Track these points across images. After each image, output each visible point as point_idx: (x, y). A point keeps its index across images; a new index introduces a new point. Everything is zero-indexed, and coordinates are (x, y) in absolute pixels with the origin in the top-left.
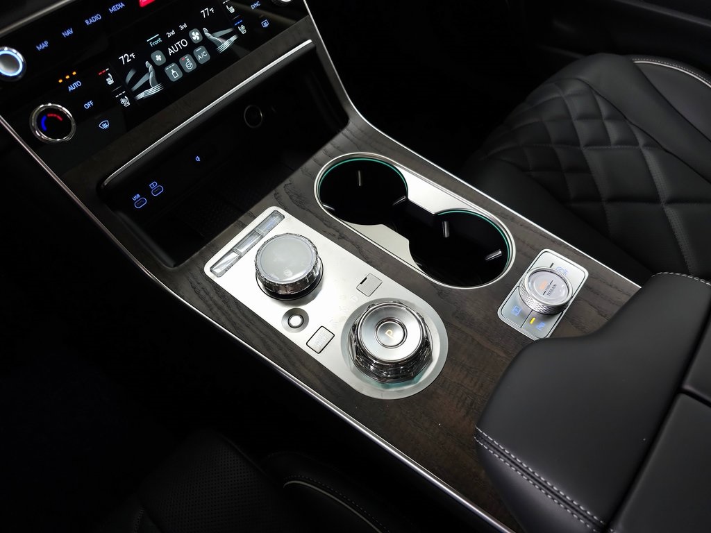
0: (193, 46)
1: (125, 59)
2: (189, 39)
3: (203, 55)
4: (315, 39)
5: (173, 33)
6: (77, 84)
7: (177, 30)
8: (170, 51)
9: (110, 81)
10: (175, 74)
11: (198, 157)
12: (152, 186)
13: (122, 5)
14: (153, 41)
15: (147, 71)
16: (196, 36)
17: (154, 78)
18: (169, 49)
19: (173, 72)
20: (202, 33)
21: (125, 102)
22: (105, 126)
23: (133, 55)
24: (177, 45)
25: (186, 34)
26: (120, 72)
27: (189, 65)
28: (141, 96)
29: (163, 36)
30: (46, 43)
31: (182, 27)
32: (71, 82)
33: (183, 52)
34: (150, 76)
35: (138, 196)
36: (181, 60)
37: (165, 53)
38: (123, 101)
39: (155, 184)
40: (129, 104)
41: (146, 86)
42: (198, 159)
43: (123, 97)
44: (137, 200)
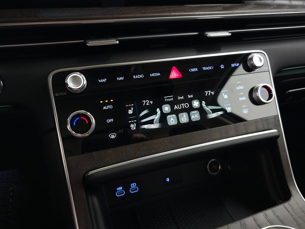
0: (191, 109)
1: (146, 103)
2: (191, 105)
3: (196, 116)
4: (279, 131)
5: (182, 98)
6: (110, 107)
7: (186, 97)
8: (176, 107)
9: (130, 112)
10: (172, 121)
11: (168, 179)
12: (132, 186)
13: (159, 74)
14: (167, 98)
15: (156, 113)
16: (196, 104)
17: (158, 119)
18: (176, 106)
19: (172, 119)
20: (201, 103)
21: (133, 127)
22: (113, 137)
23: (151, 102)
24: (182, 106)
25: (190, 101)
26: (139, 109)
27: (184, 118)
28: (146, 126)
29: (175, 98)
30: (105, 80)
31: (189, 96)
32: (106, 104)
33: (183, 110)
34: (157, 117)
35: (121, 188)
36: (180, 115)
37: (172, 107)
38: (132, 126)
39: (134, 185)
40: (135, 128)
41: (151, 122)
42: (168, 180)
43: (133, 123)
44: (119, 190)
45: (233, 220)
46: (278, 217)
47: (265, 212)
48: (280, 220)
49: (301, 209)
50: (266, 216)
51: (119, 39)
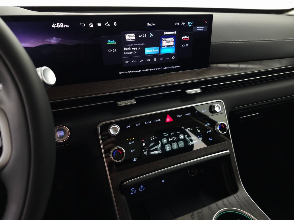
0: (179, 140)
1: (153, 138)
2: (179, 137)
3: (181, 144)
4: (231, 151)
5: (174, 133)
6: (133, 142)
7: (175, 133)
8: (170, 140)
9: (144, 144)
10: (168, 148)
11: (163, 180)
13: (160, 120)
14: (165, 134)
15: (158, 144)
16: (181, 137)
17: (160, 148)
19: (168, 147)
20: (184, 136)
21: (146, 153)
22: (135, 160)
23: (156, 138)
24: (173, 138)
25: (178, 135)
26: (149, 142)
27: (175, 146)
28: (153, 153)
29: (169, 134)
30: (130, 126)
31: (178, 132)
32: (130, 141)
33: (174, 141)
34: (159, 147)
35: (134, 188)
36: (173, 144)
37: (168, 140)
38: (145, 153)
39: (142, 186)
40: (147, 154)
41: (156, 150)
42: (163, 181)
43: (146, 151)
44: (133, 190)
45: (205, 206)
46: (230, 203)
47: (222, 200)
48: (231, 205)
49: (243, 197)
50: (223, 203)
51: (135, 98)
